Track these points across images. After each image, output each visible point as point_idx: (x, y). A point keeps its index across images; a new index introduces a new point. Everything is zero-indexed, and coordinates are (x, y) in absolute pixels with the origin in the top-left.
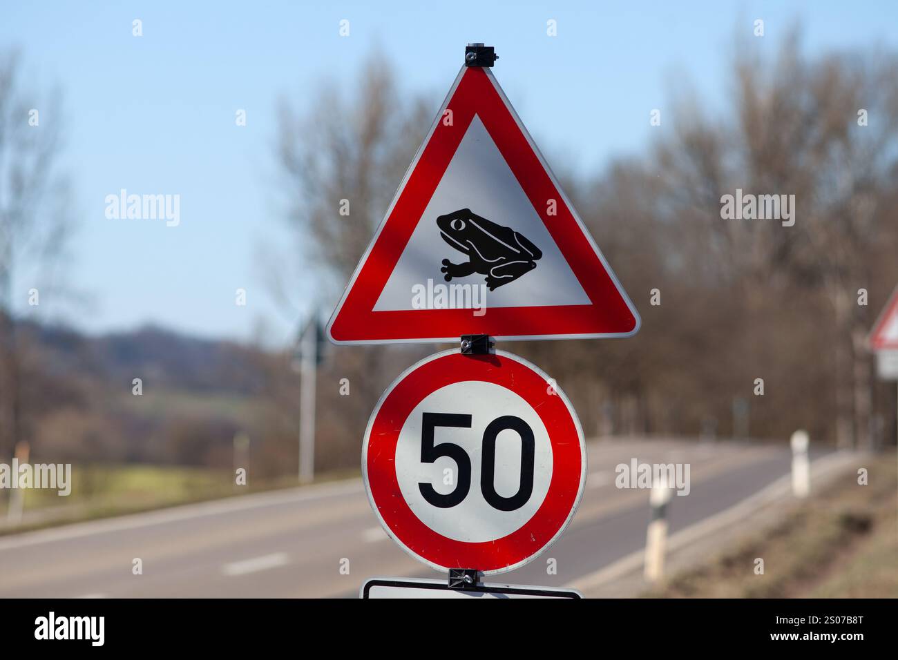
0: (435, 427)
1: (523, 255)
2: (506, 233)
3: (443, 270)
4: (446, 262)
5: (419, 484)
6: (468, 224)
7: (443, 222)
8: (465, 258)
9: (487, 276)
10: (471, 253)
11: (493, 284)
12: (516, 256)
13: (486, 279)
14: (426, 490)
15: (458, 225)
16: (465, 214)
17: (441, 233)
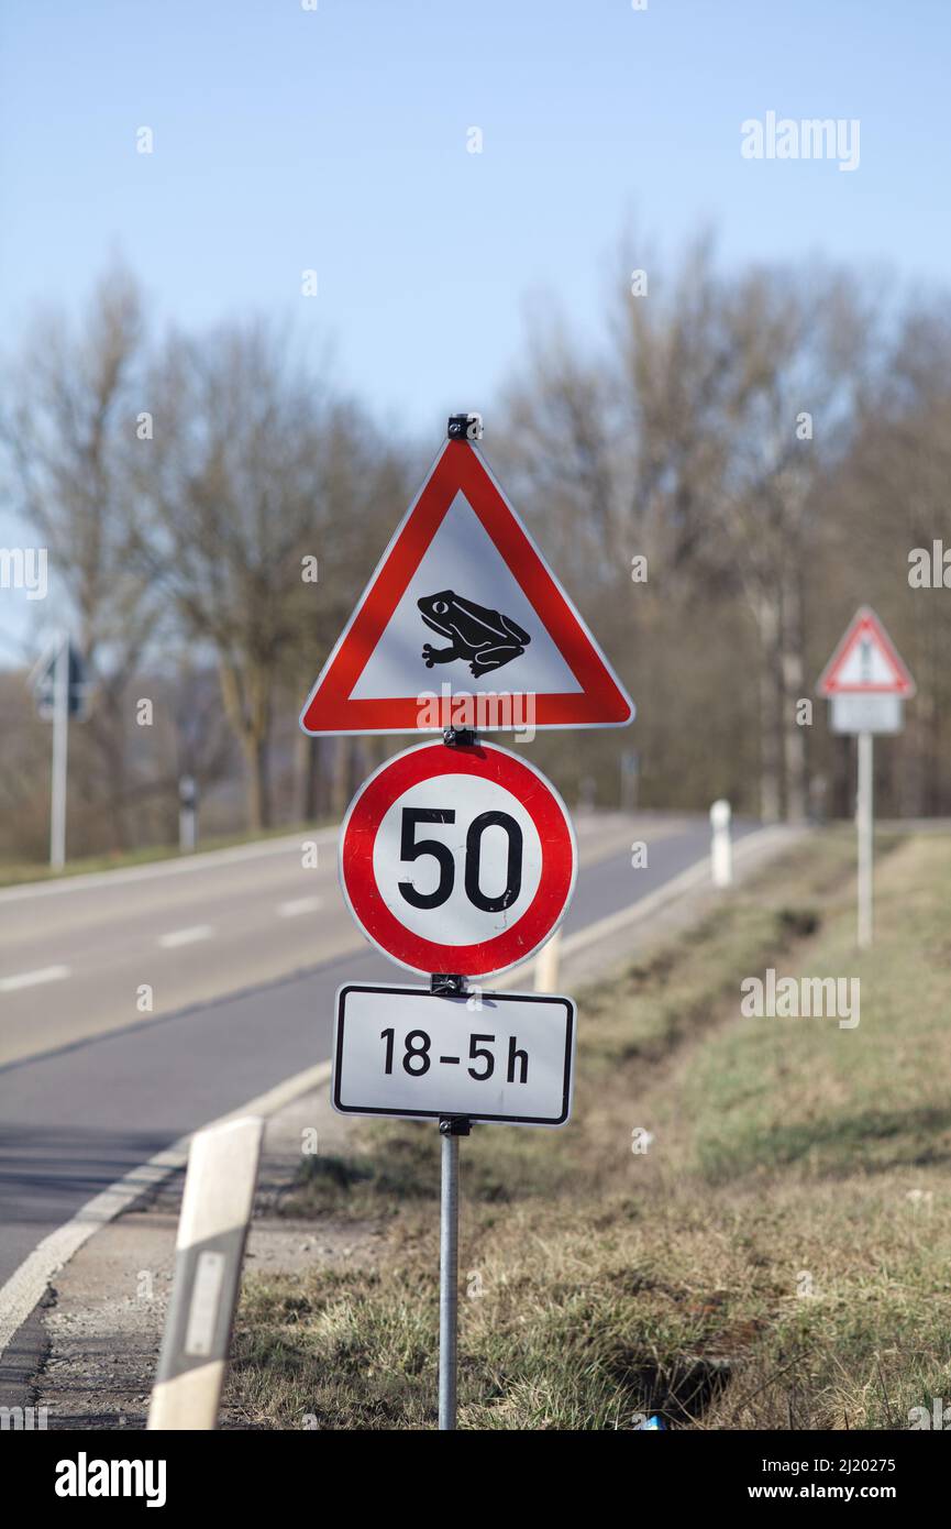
0: (417, 824)
1: (511, 640)
2: (492, 616)
3: (424, 656)
4: (427, 647)
5: (400, 884)
6: (451, 606)
7: (424, 604)
8: (449, 643)
9: (471, 662)
10: (454, 637)
11: (478, 671)
12: (502, 641)
13: (470, 666)
14: (407, 890)
15: (440, 608)
16: (448, 596)
17: (423, 618)
